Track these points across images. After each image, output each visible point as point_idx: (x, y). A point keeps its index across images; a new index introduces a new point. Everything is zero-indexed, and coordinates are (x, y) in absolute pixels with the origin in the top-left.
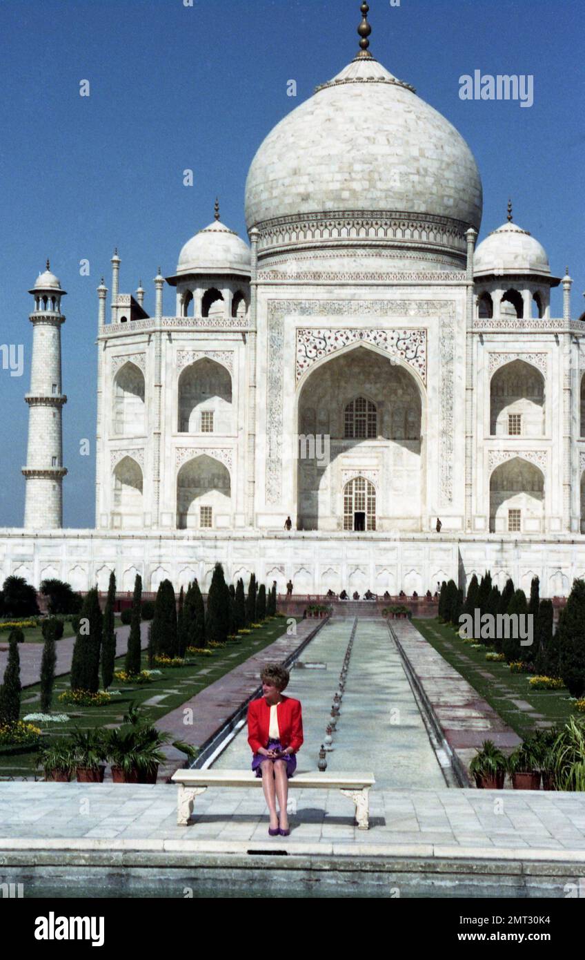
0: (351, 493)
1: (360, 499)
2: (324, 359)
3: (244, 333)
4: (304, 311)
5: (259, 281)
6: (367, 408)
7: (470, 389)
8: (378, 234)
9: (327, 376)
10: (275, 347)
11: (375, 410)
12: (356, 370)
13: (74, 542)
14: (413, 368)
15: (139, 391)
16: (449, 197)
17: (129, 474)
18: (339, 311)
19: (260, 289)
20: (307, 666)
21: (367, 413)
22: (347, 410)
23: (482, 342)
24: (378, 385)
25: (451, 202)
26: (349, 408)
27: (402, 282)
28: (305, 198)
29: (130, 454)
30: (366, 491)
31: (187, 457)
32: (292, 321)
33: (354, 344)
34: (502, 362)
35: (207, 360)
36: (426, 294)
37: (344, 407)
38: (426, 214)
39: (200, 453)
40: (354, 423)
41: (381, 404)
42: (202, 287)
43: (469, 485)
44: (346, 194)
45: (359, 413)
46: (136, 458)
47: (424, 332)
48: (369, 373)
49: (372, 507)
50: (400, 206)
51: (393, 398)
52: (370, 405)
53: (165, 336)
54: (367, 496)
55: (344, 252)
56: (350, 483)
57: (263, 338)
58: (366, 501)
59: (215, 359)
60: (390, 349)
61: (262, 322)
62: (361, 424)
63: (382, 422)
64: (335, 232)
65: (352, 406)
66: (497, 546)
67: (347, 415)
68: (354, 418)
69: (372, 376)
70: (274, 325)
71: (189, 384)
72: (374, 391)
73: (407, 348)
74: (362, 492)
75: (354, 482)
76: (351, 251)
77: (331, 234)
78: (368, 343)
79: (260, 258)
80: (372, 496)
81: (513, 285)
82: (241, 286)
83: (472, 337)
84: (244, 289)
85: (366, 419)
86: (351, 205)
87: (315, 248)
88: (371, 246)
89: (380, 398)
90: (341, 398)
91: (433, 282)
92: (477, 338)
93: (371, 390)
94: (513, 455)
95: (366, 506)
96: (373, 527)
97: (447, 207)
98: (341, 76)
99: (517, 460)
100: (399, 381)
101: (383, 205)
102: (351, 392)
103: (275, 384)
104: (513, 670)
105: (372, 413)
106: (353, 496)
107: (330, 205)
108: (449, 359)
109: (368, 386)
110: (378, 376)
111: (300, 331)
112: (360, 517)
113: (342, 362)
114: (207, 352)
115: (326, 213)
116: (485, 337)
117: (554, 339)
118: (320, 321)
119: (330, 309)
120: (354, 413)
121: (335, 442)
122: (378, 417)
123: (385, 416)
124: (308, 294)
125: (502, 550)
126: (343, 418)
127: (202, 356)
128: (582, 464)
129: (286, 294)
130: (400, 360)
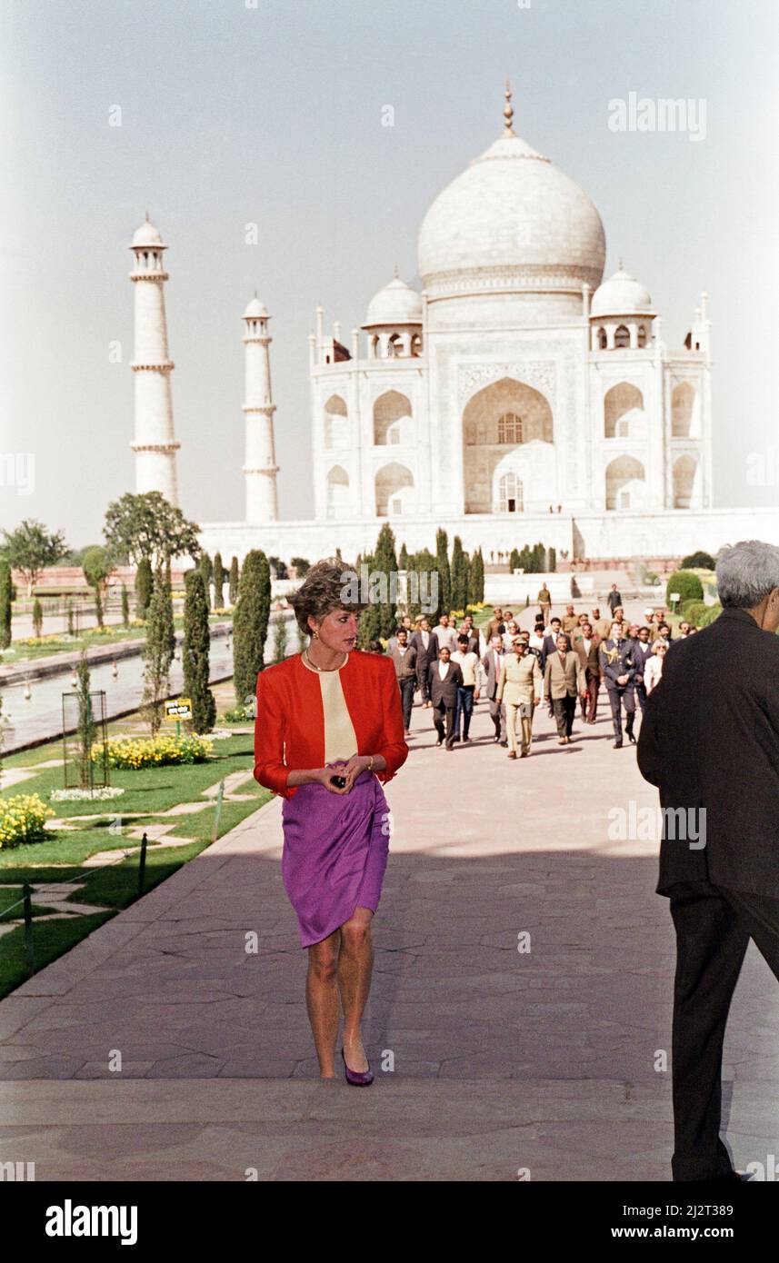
0: (504, 484)
1: (511, 489)
2: (480, 387)
3: (420, 370)
4: (464, 351)
5: (430, 331)
6: (515, 420)
7: (589, 405)
8: (522, 282)
9: (484, 397)
10: (443, 380)
11: (520, 421)
12: (505, 392)
13: (305, 530)
14: (543, 389)
15: (344, 413)
16: (576, 250)
17: (338, 477)
18: (489, 351)
19: (430, 337)
21: (515, 424)
22: (500, 422)
23: (598, 369)
24: (523, 403)
25: (578, 254)
26: (501, 421)
27: (536, 327)
28: (464, 257)
29: (338, 463)
30: (516, 482)
31: (381, 465)
32: (455, 360)
33: (500, 376)
34: (611, 384)
35: (393, 392)
36: (555, 335)
37: (498, 419)
38: (558, 265)
39: (391, 461)
40: (505, 432)
41: (525, 417)
42: (387, 332)
43: (590, 477)
44: (495, 254)
45: (509, 424)
46: (344, 467)
47: (553, 364)
48: (515, 394)
49: (521, 495)
50: (539, 260)
51: (534, 411)
52: (517, 418)
53: (361, 375)
54: (516, 487)
55: (495, 297)
56: (504, 477)
57: (433, 374)
58: (516, 491)
59: (399, 390)
60: (528, 378)
61: (433, 361)
62: (510, 433)
63: (526, 430)
64: (488, 282)
65: (503, 418)
66: (601, 522)
67: (499, 427)
68: (505, 428)
69: (517, 397)
70: (442, 363)
71: (381, 409)
72: (520, 407)
73: (541, 376)
74: (512, 483)
75: (507, 477)
76: (500, 296)
77: (484, 284)
78: (512, 374)
79: (429, 303)
80: (520, 486)
81: (623, 322)
82: (416, 330)
83: (589, 367)
84: (419, 334)
85: (515, 428)
86: (499, 262)
87: (473, 295)
88: (516, 293)
89: (525, 412)
90: (495, 413)
91: (560, 325)
92: (593, 367)
93: (518, 407)
94: (622, 453)
95: (516, 494)
96: (522, 509)
97: (575, 258)
98: (490, 153)
99: (625, 457)
100: (538, 399)
101: (523, 261)
102: (502, 409)
103: (444, 407)
105: (519, 424)
106: (506, 487)
107: (483, 262)
108: (572, 383)
109: (515, 403)
110: (522, 396)
111: (461, 367)
112: (512, 503)
113: (494, 387)
114: (393, 385)
115: (480, 269)
116: (599, 366)
117: (650, 364)
118: (476, 358)
119: (482, 349)
120: (505, 424)
121: (492, 448)
122: (523, 427)
123: (528, 426)
124: (465, 339)
125: (603, 524)
126: (497, 428)
127: (389, 388)
128: (673, 457)
129: (449, 339)
130: (536, 386)
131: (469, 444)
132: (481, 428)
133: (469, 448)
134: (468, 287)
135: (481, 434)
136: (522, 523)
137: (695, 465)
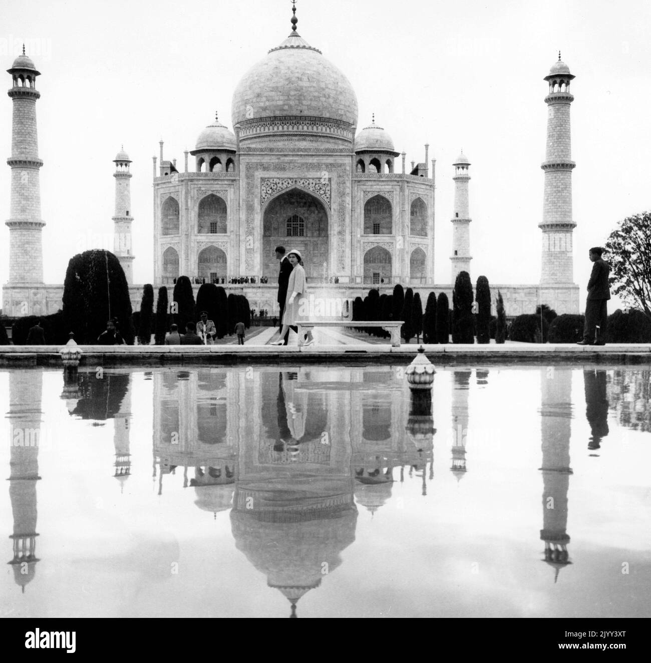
2: (276, 194)
3: (232, 181)
4: (266, 168)
5: (241, 153)
6: (298, 220)
7: (353, 210)
8: (303, 128)
9: (278, 202)
10: (250, 188)
11: (303, 222)
12: (293, 200)
14: (324, 199)
15: (176, 212)
17: (172, 256)
18: (284, 169)
19: (241, 157)
21: (299, 223)
22: (288, 221)
23: (360, 185)
24: (305, 209)
26: (289, 220)
27: (317, 154)
28: (264, 109)
29: (172, 246)
31: (203, 247)
32: (259, 174)
33: (291, 186)
34: (370, 196)
35: (213, 195)
36: (330, 160)
37: (287, 220)
38: (329, 118)
39: (210, 244)
40: (292, 228)
41: (306, 218)
42: (209, 156)
43: (353, 260)
44: (286, 107)
45: (294, 223)
46: (175, 248)
47: (329, 180)
48: (300, 203)
50: (315, 114)
51: (313, 215)
52: (300, 219)
53: (190, 182)
55: (285, 138)
57: (243, 183)
59: (218, 195)
60: (311, 189)
61: (243, 174)
62: (295, 229)
63: (306, 227)
64: (280, 128)
65: (290, 219)
67: (288, 224)
68: (292, 226)
69: (302, 204)
70: (249, 176)
71: (204, 208)
73: (320, 189)
76: (289, 137)
77: (278, 129)
78: (300, 186)
79: (241, 141)
81: (376, 156)
82: (230, 155)
83: (354, 183)
84: (232, 158)
85: (298, 226)
86: (289, 113)
87: (269, 136)
88: (300, 135)
89: (305, 215)
90: (285, 215)
91: (334, 154)
93: (301, 212)
94: (376, 245)
99: (378, 247)
100: (316, 207)
101: (306, 113)
102: (290, 212)
103: (250, 208)
105: (301, 223)
107: (278, 113)
108: (342, 194)
109: (299, 209)
110: (305, 204)
111: (263, 179)
113: (286, 196)
114: (212, 191)
115: (275, 117)
116: (361, 183)
117: (397, 184)
118: (273, 174)
119: (281, 168)
120: (292, 223)
121: (281, 239)
122: (305, 225)
123: (308, 224)
124: (266, 160)
126: (286, 226)
127: (210, 193)
128: (411, 249)
129: (254, 160)
130: (316, 195)
131: (266, 236)
132: (274, 225)
133: (266, 239)
134: (267, 130)
135: (275, 229)
137: (424, 255)
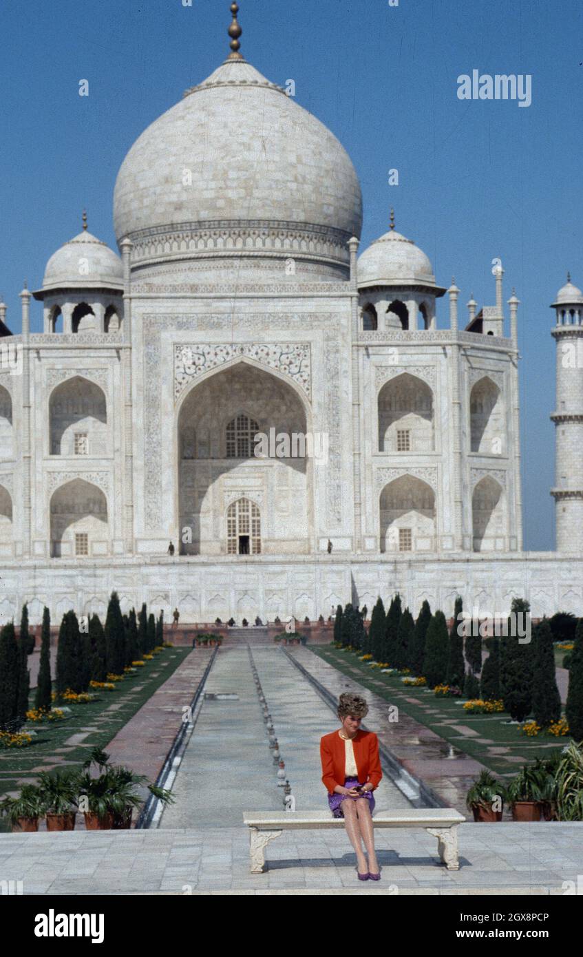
0: (234, 515)
1: (244, 521)
2: (204, 375)
3: (118, 350)
4: (181, 326)
5: (132, 295)
6: (249, 426)
7: (357, 404)
8: (256, 244)
9: (207, 393)
10: (152, 364)
11: (257, 428)
12: (237, 386)
14: (295, 382)
15: (6, 413)
16: (329, 205)
18: (218, 326)
19: (134, 303)
20: (219, 697)
21: (249, 431)
22: (228, 428)
23: (368, 355)
24: (261, 402)
25: (331, 211)
26: (230, 427)
27: (284, 294)
28: (179, 207)
30: (250, 513)
31: (60, 482)
32: (169, 336)
33: (233, 359)
34: (390, 376)
35: (79, 379)
36: (309, 306)
37: (225, 426)
38: (306, 223)
39: (73, 477)
40: (236, 441)
41: (263, 421)
42: (72, 301)
43: (358, 505)
44: (221, 203)
45: (241, 431)
47: (307, 346)
48: (251, 390)
49: (257, 530)
50: (279, 215)
51: (276, 415)
52: (252, 424)
53: (33, 354)
54: (251, 518)
55: (221, 263)
56: (233, 505)
57: (138, 355)
58: (251, 524)
59: (88, 377)
60: (273, 364)
61: (137, 337)
62: (243, 443)
64: (210, 243)
65: (233, 424)
66: (390, 567)
67: (228, 434)
68: (236, 437)
69: (254, 393)
70: (151, 340)
71: (60, 404)
72: (256, 408)
73: (291, 363)
74: (246, 514)
75: (237, 504)
76: (229, 261)
77: (206, 245)
78: (250, 358)
79: (133, 270)
80: (256, 518)
81: (398, 296)
82: (113, 300)
83: (358, 350)
84: (116, 304)
85: (248, 437)
86: (226, 214)
87: (190, 259)
88: (249, 257)
89: (263, 415)
90: (222, 415)
92: (362, 351)
93: (253, 408)
94: (402, 473)
95: (251, 528)
96: (258, 550)
97: (327, 216)
98: (212, 79)
99: (407, 478)
100: (283, 398)
101: (260, 214)
102: (232, 410)
103: (152, 403)
104: (439, 695)
105: (254, 431)
106: (237, 519)
107: (204, 215)
108: (334, 375)
109: (250, 403)
110: (260, 392)
111: (178, 346)
112: (244, 541)
113: (223, 378)
114: (79, 370)
115: (200, 223)
116: (371, 351)
117: (442, 351)
118: (198, 336)
119: (208, 323)
120: (236, 432)
121: (216, 463)
124: (183, 307)
125: (395, 571)
126: (224, 437)
127: (73, 374)
128: (473, 480)
129: (161, 308)
130: (284, 376)
131: (185, 458)
132: (202, 436)
133: (184, 463)
134: (183, 249)
135: (202, 444)
136: (278, 568)
137: (499, 491)
